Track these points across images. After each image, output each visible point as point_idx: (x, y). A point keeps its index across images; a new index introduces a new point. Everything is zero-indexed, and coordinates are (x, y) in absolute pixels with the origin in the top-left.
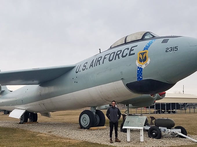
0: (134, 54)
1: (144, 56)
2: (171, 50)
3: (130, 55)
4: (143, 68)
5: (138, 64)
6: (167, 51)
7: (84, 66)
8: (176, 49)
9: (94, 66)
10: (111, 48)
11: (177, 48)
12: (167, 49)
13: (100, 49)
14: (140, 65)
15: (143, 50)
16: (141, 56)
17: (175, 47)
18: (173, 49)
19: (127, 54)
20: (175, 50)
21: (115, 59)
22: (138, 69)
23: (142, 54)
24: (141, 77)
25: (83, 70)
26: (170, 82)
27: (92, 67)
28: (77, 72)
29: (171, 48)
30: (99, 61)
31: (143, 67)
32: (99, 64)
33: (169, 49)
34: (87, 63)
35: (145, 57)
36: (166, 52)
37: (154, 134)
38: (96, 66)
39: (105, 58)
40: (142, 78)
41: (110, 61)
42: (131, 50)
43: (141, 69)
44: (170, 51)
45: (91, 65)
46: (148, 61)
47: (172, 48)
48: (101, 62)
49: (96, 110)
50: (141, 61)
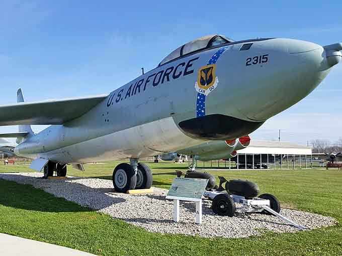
0: (192, 72)
1: (209, 74)
2: (256, 62)
3: (186, 73)
4: (207, 95)
5: (198, 88)
6: (248, 63)
7: (118, 96)
8: (265, 60)
9: (132, 95)
10: (159, 65)
11: (267, 58)
12: (249, 60)
13: (143, 69)
14: (200, 90)
15: (208, 65)
16: (204, 75)
17: (264, 56)
18: (259, 60)
19: (181, 73)
20: (263, 62)
21: (162, 82)
22: (199, 98)
23: (206, 71)
24: (203, 111)
25: (117, 101)
26: (254, 119)
27: (129, 96)
28: (108, 105)
29: (256, 59)
30: (139, 86)
31: (207, 92)
32: (139, 92)
33: (253, 61)
34: (122, 90)
35: (211, 75)
36: (247, 65)
37: (222, 207)
38: (135, 94)
39: (148, 81)
40: (205, 112)
41: (154, 85)
42: (189, 66)
43: (203, 96)
44: (254, 63)
45: (128, 94)
46: (216, 83)
47: (257, 57)
48: (142, 87)
49: (138, 164)
50: (203, 83)
